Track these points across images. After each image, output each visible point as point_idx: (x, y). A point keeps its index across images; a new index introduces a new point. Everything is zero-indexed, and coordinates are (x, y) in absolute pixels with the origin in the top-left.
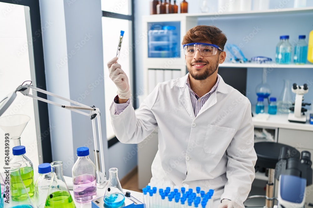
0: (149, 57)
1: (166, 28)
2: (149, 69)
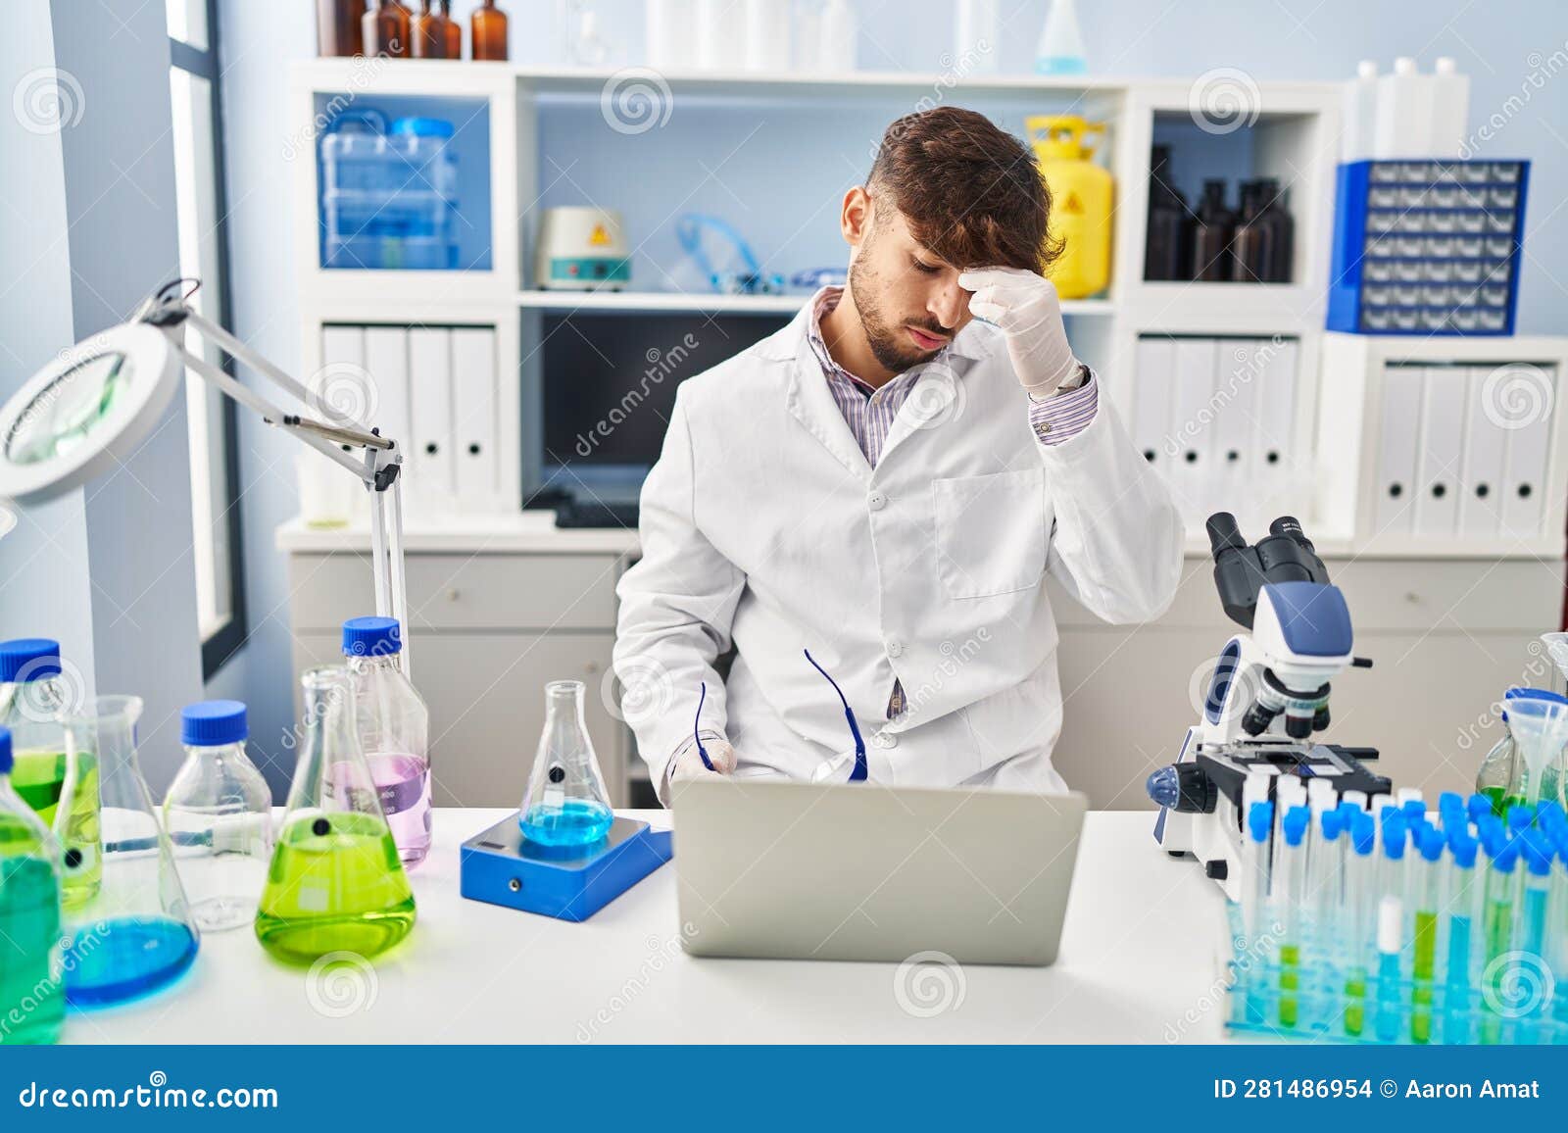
1: (407, 127)
2: (327, 325)
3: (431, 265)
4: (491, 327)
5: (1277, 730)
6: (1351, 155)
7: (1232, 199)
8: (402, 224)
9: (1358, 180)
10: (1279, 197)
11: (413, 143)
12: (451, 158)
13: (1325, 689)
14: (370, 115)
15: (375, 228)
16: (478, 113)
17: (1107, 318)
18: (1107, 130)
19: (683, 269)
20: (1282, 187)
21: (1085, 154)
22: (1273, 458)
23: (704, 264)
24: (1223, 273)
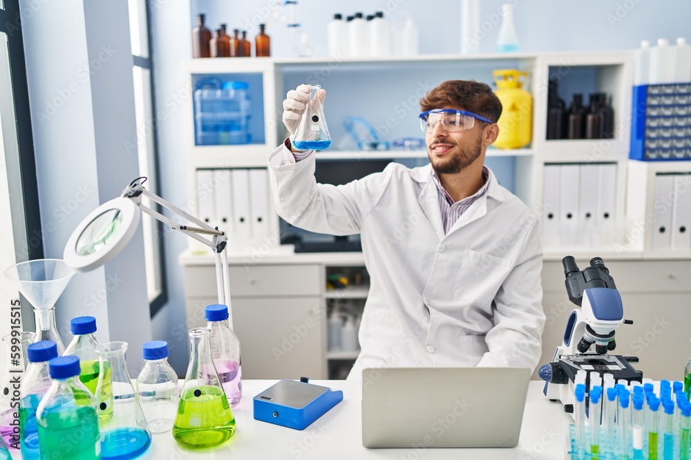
0: (197, 144)
1: (230, 86)
2: (198, 169)
3: (240, 142)
4: (265, 168)
5: (593, 350)
6: (639, 82)
7: (586, 101)
8: (228, 126)
9: (642, 93)
10: (607, 102)
11: (232, 93)
12: (248, 98)
13: (613, 333)
14: (214, 81)
15: (216, 128)
16: (258, 78)
17: (529, 158)
18: (529, 75)
19: (346, 140)
20: (608, 96)
21: (519, 86)
22: (606, 216)
23: (355, 137)
24: (582, 135)
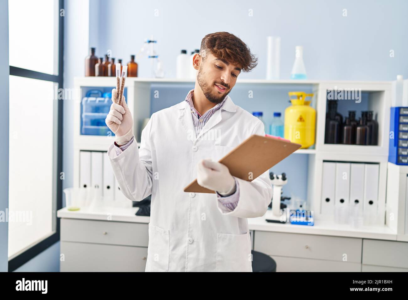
0: (82, 134)
1: (106, 95)
2: (81, 151)
7: (358, 116)
9: (397, 112)
14: (97, 92)
17: (314, 155)
21: (306, 103)
22: (371, 203)
24: (353, 142)
